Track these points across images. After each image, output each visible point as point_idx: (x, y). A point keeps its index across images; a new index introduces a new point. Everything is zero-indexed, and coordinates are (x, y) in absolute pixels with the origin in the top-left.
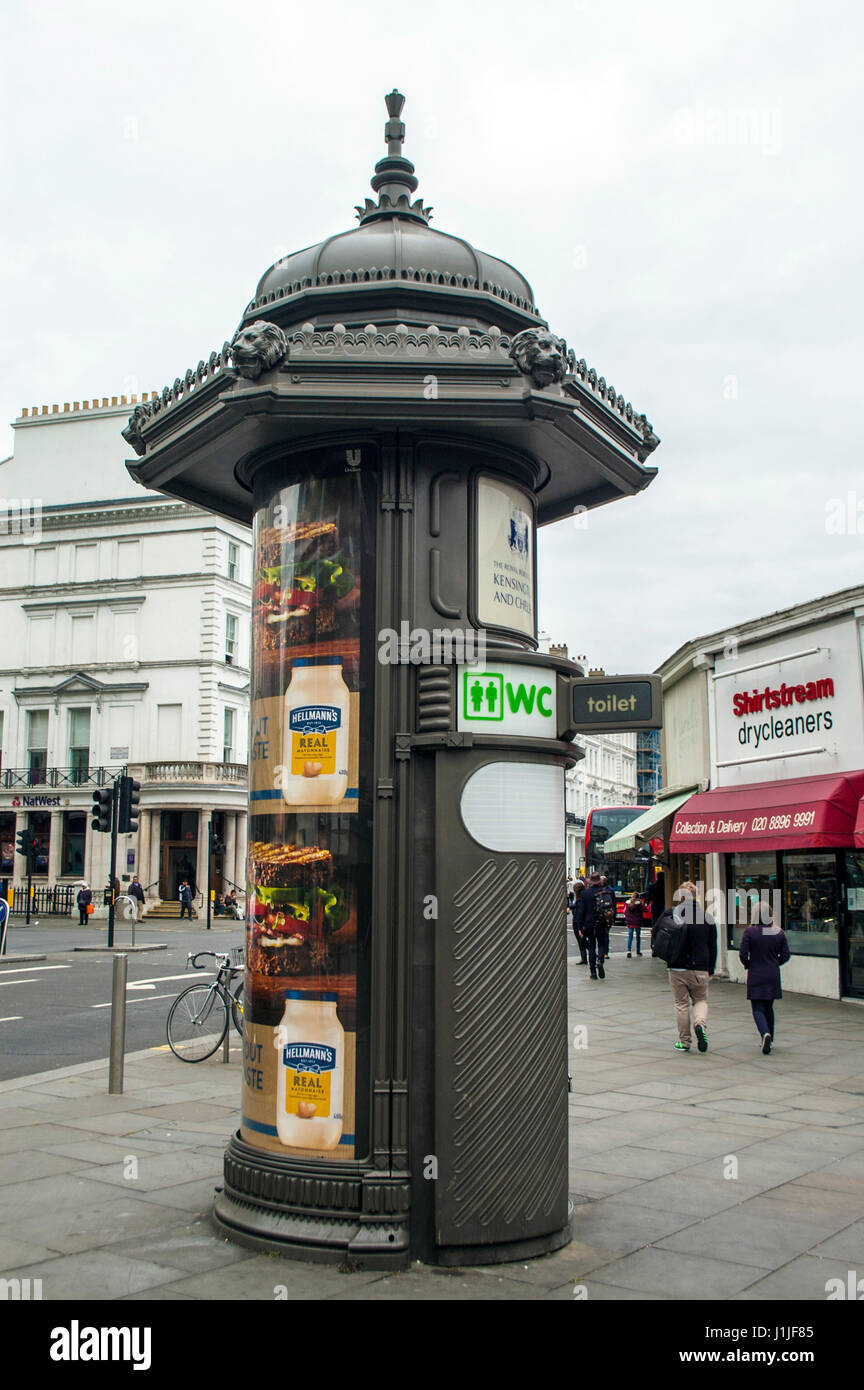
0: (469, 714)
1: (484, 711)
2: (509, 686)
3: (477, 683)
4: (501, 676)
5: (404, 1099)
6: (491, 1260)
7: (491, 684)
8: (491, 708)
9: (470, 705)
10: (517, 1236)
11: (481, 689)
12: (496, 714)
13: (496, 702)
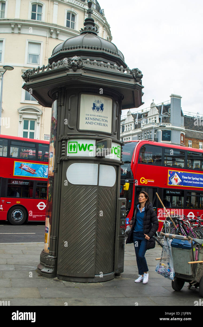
0: (69, 152)
1: (73, 151)
2: (79, 145)
3: (71, 144)
4: (77, 142)
5: (55, 240)
6: (69, 280)
7: (74, 144)
8: (74, 150)
9: (70, 149)
10: (74, 276)
11: (72, 146)
12: (75, 151)
13: (75, 149)
